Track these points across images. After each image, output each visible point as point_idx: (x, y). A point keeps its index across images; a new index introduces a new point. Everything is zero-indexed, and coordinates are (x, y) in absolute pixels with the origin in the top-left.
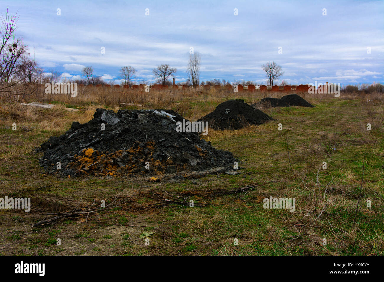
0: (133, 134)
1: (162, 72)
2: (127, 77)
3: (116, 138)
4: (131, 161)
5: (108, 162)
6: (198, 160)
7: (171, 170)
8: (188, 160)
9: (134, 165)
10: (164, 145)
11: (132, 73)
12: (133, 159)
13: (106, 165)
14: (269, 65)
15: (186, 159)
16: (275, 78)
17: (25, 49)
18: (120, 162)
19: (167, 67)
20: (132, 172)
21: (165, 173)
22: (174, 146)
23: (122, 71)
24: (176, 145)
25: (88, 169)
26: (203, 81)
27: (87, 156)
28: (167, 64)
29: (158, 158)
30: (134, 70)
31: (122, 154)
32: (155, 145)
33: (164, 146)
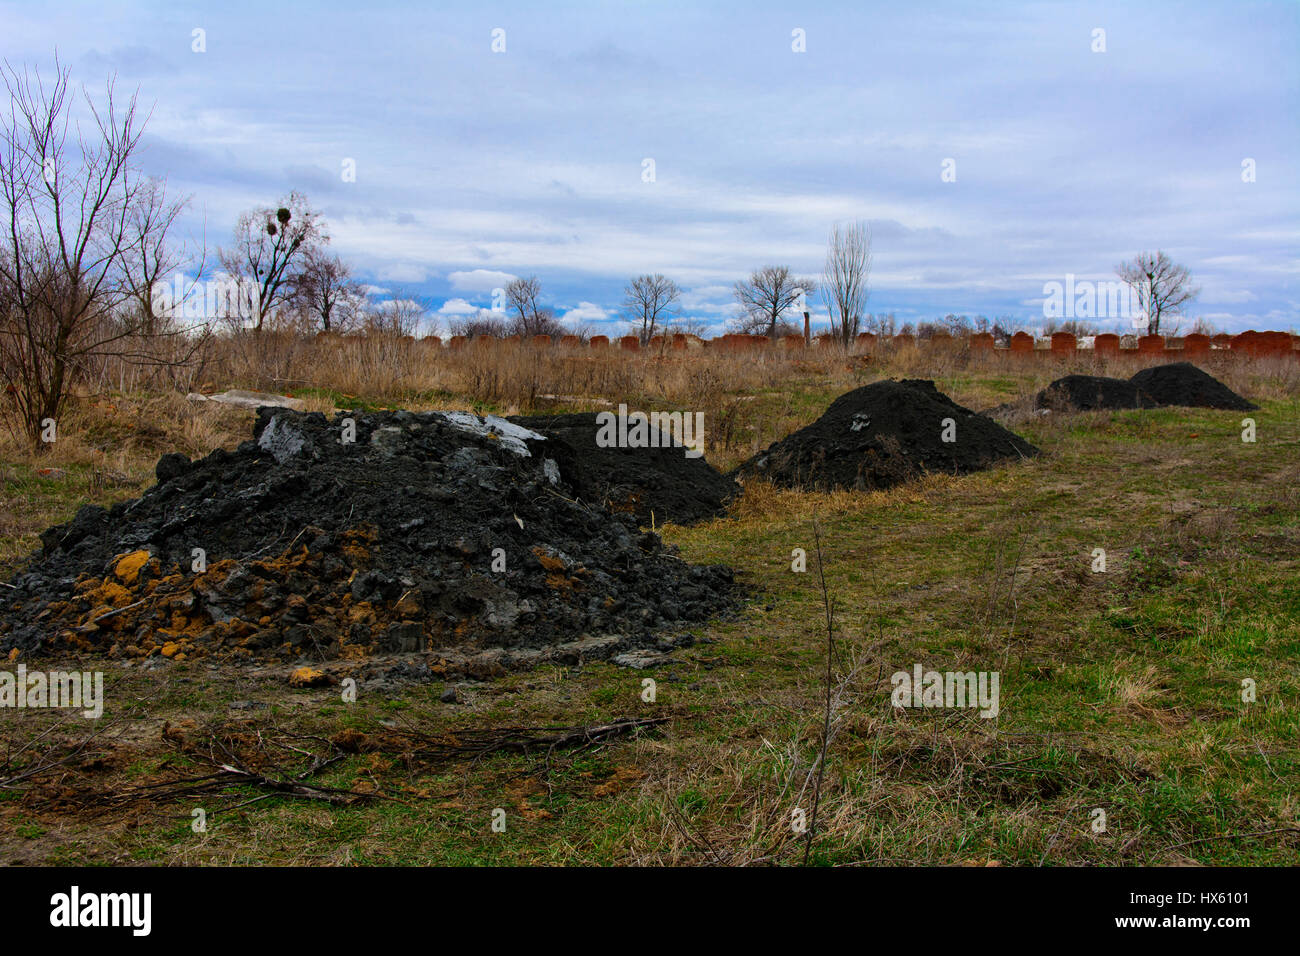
0: (316, 500)
1: (766, 292)
2: (650, 310)
3: (248, 515)
4: (259, 603)
5: (175, 606)
6: (527, 606)
7: (403, 641)
8: (481, 602)
9: (266, 619)
10: (416, 542)
11: (665, 296)
12: (268, 595)
13: (166, 617)
14: (1141, 263)
15: (474, 599)
16: (1166, 310)
17: (314, 224)
18: (215, 604)
19: (784, 276)
20: (249, 646)
21: (376, 652)
22: (454, 548)
23: (634, 291)
24: (460, 544)
25: (95, 627)
26: (907, 321)
27: (120, 581)
28: (784, 265)
29: (364, 595)
30: (673, 290)
31: (229, 573)
32: (375, 543)
33: (415, 546)
